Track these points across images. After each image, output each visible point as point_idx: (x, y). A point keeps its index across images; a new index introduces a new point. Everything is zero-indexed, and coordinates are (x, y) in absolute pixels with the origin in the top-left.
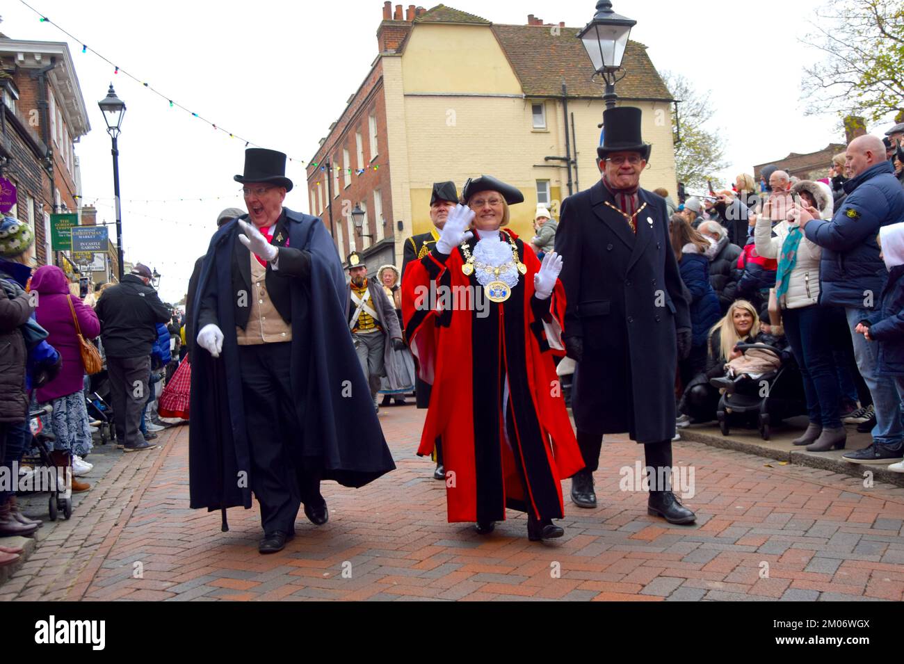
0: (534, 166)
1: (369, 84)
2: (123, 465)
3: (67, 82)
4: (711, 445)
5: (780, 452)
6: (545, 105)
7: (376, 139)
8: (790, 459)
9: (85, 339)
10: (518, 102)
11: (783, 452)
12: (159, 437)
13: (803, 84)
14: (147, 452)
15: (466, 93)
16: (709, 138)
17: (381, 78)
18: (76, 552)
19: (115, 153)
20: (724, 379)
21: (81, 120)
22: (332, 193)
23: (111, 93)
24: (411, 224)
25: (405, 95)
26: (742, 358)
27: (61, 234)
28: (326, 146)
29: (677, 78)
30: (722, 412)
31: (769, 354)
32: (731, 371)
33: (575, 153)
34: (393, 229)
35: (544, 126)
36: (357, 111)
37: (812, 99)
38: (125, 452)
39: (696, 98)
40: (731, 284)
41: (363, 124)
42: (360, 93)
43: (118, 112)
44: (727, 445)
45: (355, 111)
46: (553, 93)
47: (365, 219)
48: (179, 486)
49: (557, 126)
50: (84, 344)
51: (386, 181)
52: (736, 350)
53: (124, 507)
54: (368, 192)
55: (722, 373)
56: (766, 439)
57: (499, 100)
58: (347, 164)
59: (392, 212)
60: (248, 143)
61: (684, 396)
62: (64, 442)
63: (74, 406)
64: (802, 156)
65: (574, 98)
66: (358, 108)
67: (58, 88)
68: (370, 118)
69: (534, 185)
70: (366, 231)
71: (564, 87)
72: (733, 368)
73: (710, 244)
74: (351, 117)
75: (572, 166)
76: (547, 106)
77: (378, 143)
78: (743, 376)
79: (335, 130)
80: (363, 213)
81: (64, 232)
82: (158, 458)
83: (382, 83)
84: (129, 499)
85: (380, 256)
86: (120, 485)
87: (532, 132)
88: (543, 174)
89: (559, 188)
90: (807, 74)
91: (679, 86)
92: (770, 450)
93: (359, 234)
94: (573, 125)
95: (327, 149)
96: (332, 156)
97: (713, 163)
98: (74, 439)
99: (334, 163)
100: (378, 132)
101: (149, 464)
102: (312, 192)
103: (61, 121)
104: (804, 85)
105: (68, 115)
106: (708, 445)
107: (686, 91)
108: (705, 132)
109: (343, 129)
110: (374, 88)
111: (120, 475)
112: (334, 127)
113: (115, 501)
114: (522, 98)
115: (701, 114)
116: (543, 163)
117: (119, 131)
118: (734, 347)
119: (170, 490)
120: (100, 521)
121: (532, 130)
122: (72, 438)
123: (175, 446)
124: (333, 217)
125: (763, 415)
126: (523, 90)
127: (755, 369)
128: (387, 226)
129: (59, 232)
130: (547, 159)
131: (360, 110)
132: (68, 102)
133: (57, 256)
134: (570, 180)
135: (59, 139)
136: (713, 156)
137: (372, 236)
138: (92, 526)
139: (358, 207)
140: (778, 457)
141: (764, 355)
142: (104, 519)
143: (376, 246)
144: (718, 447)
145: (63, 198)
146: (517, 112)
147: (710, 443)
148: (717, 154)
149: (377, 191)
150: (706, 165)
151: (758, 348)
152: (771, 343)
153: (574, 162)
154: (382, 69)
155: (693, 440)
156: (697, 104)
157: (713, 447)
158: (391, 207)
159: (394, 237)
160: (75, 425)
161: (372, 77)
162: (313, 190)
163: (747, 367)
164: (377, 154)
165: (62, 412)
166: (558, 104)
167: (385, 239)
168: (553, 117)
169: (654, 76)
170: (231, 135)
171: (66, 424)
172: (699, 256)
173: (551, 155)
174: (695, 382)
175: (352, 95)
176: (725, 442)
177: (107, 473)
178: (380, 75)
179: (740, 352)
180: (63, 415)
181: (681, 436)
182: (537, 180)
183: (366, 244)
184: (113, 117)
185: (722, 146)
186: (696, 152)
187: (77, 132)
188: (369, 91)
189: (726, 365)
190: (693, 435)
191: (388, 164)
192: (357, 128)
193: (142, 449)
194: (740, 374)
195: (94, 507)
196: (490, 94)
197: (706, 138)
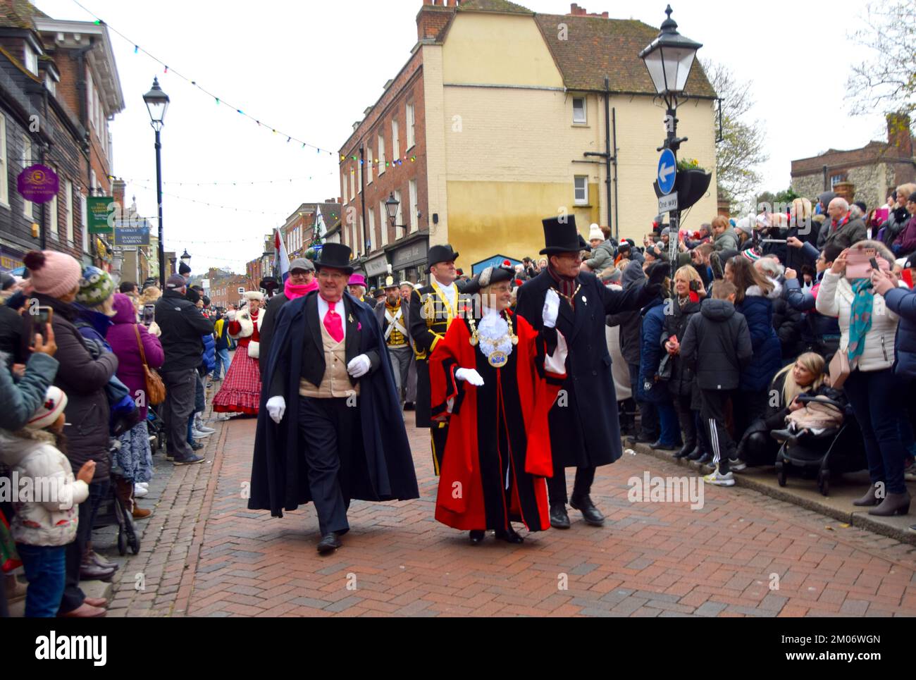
0: (573, 161)
1: (408, 71)
2: (176, 484)
3: (105, 62)
4: (767, 494)
5: (840, 512)
6: (586, 99)
7: (413, 128)
8: (851, 521)
9: (150, 369)
10: (560, 96)
11: (844, 513)
12: (205, 446)
13: (849, 82)
14: (196, 468)
15: (506, 84)
16: (747, 130)
17: (421, 67)
18: (153, 600)
19: (158, 146)
20: (785, 432)
21: (117, 99)
22: (365, 178)
23: (156, 86)
24: (446, 217)
25: (444, 85)
26: (803, 410)
27: (97, 217)
28: (360, 131)
29: (717, 67)
30: (781, 464)
31: (832, 409)
32: (793, 424)
33: (615, 150)
34: (428, 222)
35: (584, 120)
36: (395, 98)
37: (858, 98)
38: (175, 465)
39: (736, 88)
40: (786, 323)
41: (400, 112)
42: (398, 80)
43: (162, 105)
44: (784, 497)
45: (392, 98)
46: (595, 87)
47: (399, 209)
48: (239, 520)
49: (597, 120)
50: (150, 374)
51: (422, 173)
52: (797, 402)
53: (189, 544)
54: (403, 182)
55: (783, 424)
56: (825, 494)
57: (540, 92)
58: (381, 150)
59: (427, 204)
60: (290, 138)
61: (742, 443)
62: (127, 471)
63: (137, 434)
64: (841, 153)
65: (616, 93)
66: (395, 95)
67: (95, 67)
68: (407, 107)
69: (572, 181)
70: (399, 221)
71: (606, 81)
72: (794, 421)
73: (774, 286)
74: (387, 103)
75: (611, 163)
76: (589, 100)
77: (415, 133)
78: (805, 430)
79: (370, 115)
80: (397, 203)
81: (100, 215)
82: (211, 477)
83: (422, 72)
84: (192, 533)
85: (413, 248)
86: (179, 510)
87: (573, 127)
88: (581, 170)
89: (597, 185)
90: (854, 71)
91: (719, 76)
92: (830, 509)
93: (392, 224)
94: (614, 121)
95: (361, 134)
96: (366, 141)
97: (751, 156)
98: (136, 468)
99: (368, 149)
100: (415, 121)
101: (202, 484)
102: (344, 175)
103: (97, 100)
104: (851, 84)
105: (104, 93)
106: (764, 494)
107: (726, 82)
108: (743, 125)
109: (379, 115)
110: (413, 76)
111: (176, 498)
112: (370, 112)
113: (178, 534)
114: (563, 91)
115: (740, 105)
116: (581, 158)
117: (163, 124)
118: (796, 398)
119: (231, 523)
120: (168, 560)
121: (573, 124)
122: (135, 466)
123: (224, 462)
124: (365, 203)
125: (824, 472)
126: (565, 83)
127: (818, 425)
128: (422, 218)
129: (95, 215)
130: (586, 154)
131: (397, 98)
132: (105, 81)
133: (92, 238)
134: (608, 177)
135: (95, 118)
136: (750, 149)
137: (406, 227)
138: (162, 567)
139: (392, 197)
140: (839, 517)
141: (826, 409)
142: (172, 558)
143: (410, 237)
144: (774, 498)
145: (98, 179)
146: (558, 105)
147: (766, 492)
148: (755, 147)
149: (412, 181)
150: (743, 159)
151: (822, 403)
152: (833, 397)
153: (614, 159)
154: (422, 58)
155: (748, 487)
156: (737, 95)
157: (768, 498)
158: (427, 199)
159: (428, 229)
160: (138, 454)
161: (411, 64)
162: (345, 174)
163: (810, 421)
164: (414, 144)
165: (127, 441)
166: (599, 98)
167: (420, 231)
168: (594, 112)
169: (698, 72)
170: (274, 131)
171: (129, 452)
172: (763, 299)
173: (590, 151)
174: (752, 429)
175: (389, 81)
176: (782, 494)
177: (163, 493)
178: (420, 64)
179: (802, 403)
180: (127, 443)
181: (735, 481)
182: (575, 176)
183: (399, 234)
184: (157, 109)
185: (760, 139)
186: (733, 144)
187: (112, 111)
188: (408, 78)
189: (787, 417)
190: (748, 482)
191: (424, 155)
192: (393, 115)
193: (191, 463)
194: (802, 429)
195: (159, 540)
196: (531, 86)
197: (743, 131)
